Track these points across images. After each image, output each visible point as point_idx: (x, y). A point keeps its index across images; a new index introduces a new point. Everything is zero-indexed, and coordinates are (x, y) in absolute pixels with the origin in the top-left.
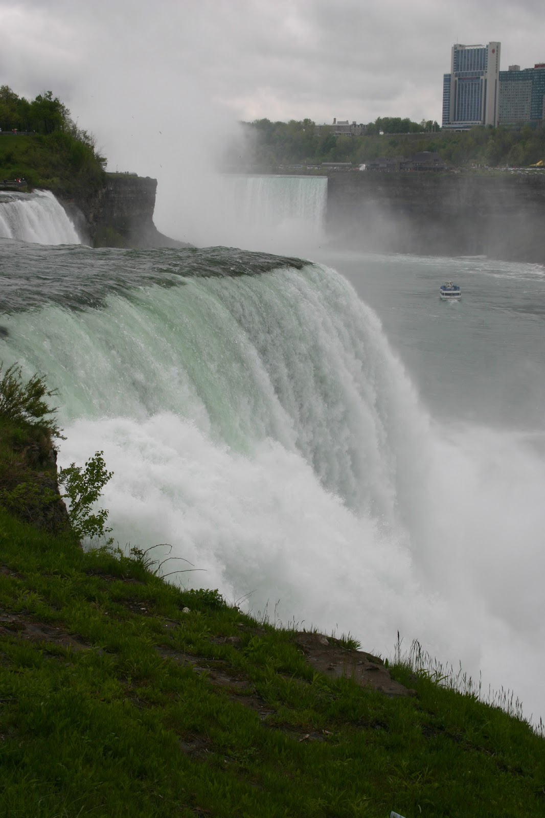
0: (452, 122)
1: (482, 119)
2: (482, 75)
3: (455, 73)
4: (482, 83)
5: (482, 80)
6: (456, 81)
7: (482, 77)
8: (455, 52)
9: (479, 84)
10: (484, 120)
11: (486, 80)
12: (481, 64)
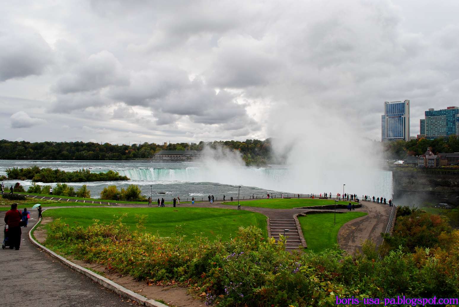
0: (386, 138)
1: (404, 136)
2: (403, 115)
3: (386, 115)
4: (402, 119)
5: (402, 118)
6: (387, 119)
7: (402, 116)
8: (386, 105)
9: (401, 120)
10: (405, 137)
11: (405, 118)
12: (401, 110)
